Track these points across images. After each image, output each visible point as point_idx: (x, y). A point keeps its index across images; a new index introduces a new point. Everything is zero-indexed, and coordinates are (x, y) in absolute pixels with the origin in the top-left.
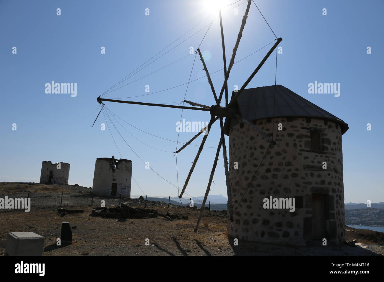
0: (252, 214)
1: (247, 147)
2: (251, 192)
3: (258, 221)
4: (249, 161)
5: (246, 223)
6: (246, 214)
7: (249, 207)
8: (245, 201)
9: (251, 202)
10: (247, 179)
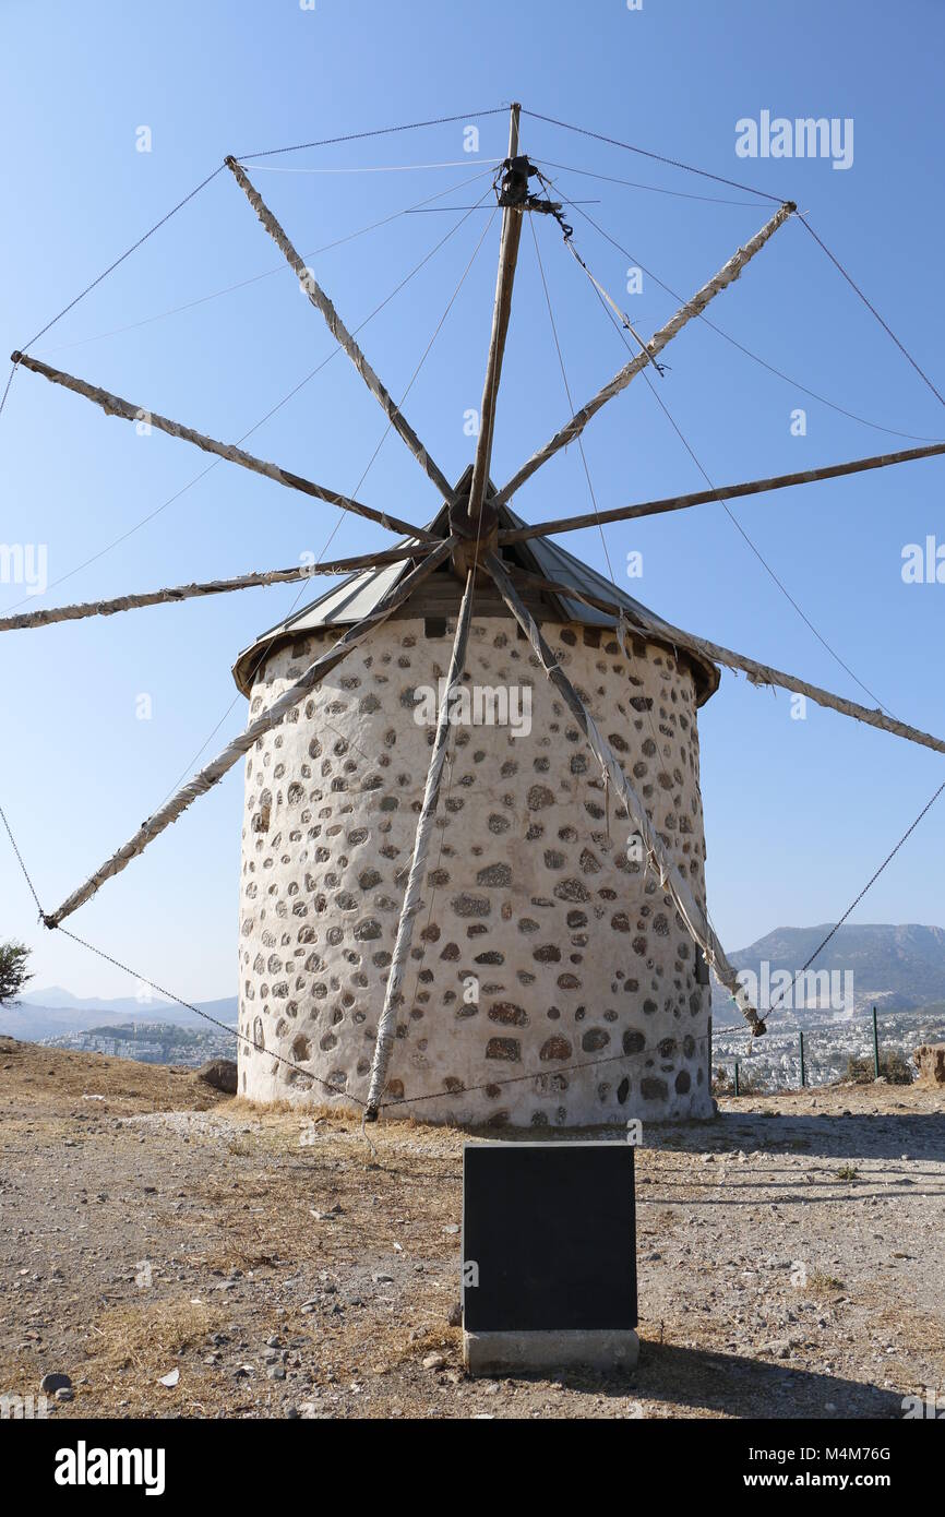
0: (581, 1012)
1: (554, 728)
2: (576, 919)
3: (607, 1039)
4: (565, 786)
5: (556, 1049)
6: (554, 1014)
7: (568, 982)
8: (548, 954)
9: (575, 959)
10: (554, 860)
